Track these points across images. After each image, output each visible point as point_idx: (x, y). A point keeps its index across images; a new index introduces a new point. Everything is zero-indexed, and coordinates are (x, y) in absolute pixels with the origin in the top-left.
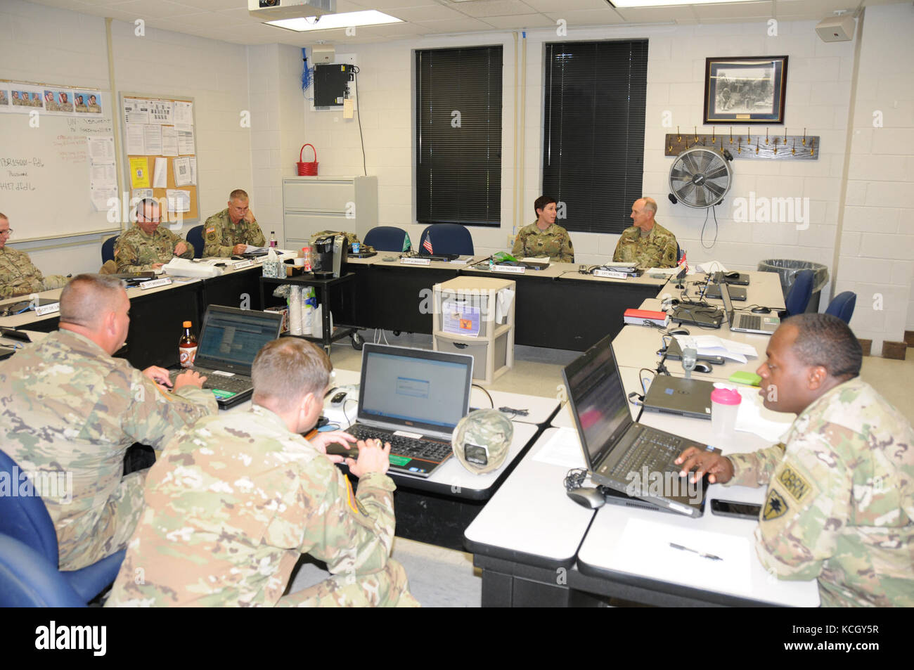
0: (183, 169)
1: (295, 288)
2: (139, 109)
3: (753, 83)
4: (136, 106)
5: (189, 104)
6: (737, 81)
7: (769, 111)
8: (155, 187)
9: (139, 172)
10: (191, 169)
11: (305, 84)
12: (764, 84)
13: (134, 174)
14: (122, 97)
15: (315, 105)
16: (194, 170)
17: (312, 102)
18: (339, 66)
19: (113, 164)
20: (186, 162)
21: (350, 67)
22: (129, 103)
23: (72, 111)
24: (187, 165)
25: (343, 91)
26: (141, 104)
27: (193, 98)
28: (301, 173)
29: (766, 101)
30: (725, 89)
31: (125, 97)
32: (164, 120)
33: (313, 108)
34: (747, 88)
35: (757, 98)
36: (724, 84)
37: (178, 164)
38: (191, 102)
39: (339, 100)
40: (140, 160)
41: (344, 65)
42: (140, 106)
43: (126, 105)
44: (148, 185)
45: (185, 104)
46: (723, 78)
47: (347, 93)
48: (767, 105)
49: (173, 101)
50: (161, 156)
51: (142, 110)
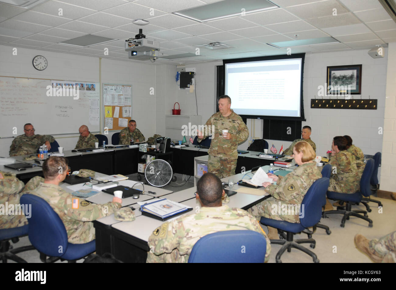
0: (126, 111)
1: (149, 156)
2: (110, 89)
3: (347, 77)
4: (109, 88)
5: (130, 87)
6: (341, 76)
7: (354, 88)
8: (114, 117)
9: (108, 112)
10: (129, 111)
11: (177, 80)
12: (352, 77)
13: (106, 112)
14: (104, 84)
15: (180, 87)
16: (131, 111)
17: (179, 86)
18: (189, 72)
19: (98, 109)
20: (127, 108)
21: (193, 73)
22: (106, 87)
23: (84, 90)
24: (128, 110)
25: (190, 82)
26: (110, 87)
27: (132, 85)
28: (173, 114)
29: (353, 84)
30: (335, 79)
31: (105, 85)
32: (120, 93)
33: (180, 89)
34: (345, 79)
35: (349, 83)
36: (335, 78)
37: (124, 109)
38: (131, 86)
39: (188, 86)
40: (109, 107)
41: (191, 72)
42: (110, 88)
43: (105, 88)
44: (112, 116)
45: (128, 87)
46: (334, 75)
47: (192, 83)
48: (353, 86)
49: (123, 86)
50: (117, 106)
51: (111, 89)
